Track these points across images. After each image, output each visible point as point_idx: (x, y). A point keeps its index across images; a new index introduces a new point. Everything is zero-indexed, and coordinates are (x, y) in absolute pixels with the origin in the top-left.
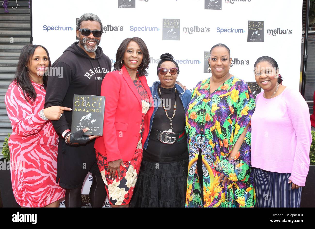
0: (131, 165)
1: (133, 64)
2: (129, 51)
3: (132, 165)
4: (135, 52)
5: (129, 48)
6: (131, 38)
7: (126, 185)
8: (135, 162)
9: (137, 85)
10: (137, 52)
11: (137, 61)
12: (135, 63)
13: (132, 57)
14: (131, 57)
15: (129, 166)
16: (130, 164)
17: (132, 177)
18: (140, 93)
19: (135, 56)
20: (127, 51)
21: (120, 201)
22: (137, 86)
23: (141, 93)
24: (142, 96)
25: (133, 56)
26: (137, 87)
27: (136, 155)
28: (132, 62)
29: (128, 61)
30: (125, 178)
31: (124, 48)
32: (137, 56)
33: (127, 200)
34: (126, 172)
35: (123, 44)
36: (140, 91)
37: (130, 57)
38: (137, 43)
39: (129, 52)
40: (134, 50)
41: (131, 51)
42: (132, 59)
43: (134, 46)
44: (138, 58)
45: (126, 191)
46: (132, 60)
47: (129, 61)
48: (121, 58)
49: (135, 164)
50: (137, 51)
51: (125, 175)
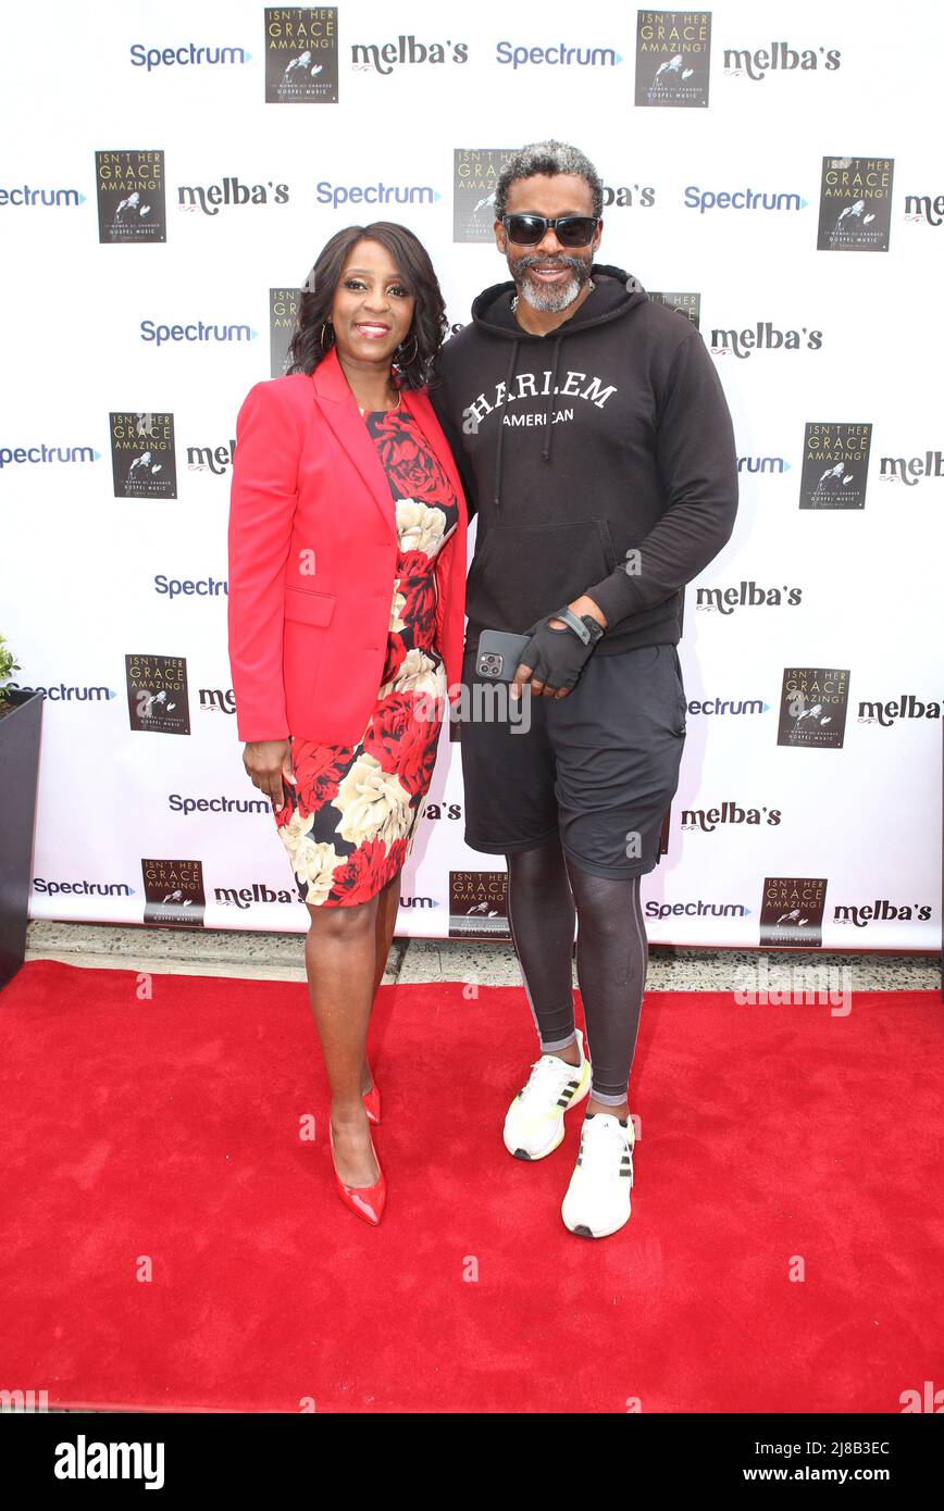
0: (365, 755)
1: (370, 342)
2: (353, 286)
3: (371, 757)
4: (378, 289)
5: (356, 271)
6: (364, 225)
7: (337, 831)
8: (388, 742)
9: (382, 432)
10: (388, 288)
11: (387, 328)
12: (378, 336)
13: (367, 309)
14: (363, 309)
15: (354, 760)
16: (361, 751)
17: (375, 802)
18: (399, 464)
19: (376, 308)
20: (342, 281)
21: (318, 892)
22: (384, 438)
23: (401, 469)
24: (401, 481)
25: (368, 304)
26: (384, 442)
27: (394, 717)
28: (365, 334)
29: (349, 326)
30: (333, 804)
31: (333, 270)
32: (387, 306)
33: (348, 890)
34: (337, 783)
35: (329, 254)
36: (397, 457)
37: (357, 311)
38: (386, 246)
39: (354, 288)
40: (372, 280)
41: (362, 284)
42: (364, 318)
43: (372, 260)
44: (393, 315)
45: (339, 853)
46: (367, 324)
47: (352, 327)
48: (320, 314)
49: (389, 751)
50: (387, 284)
51: (336, 793)
